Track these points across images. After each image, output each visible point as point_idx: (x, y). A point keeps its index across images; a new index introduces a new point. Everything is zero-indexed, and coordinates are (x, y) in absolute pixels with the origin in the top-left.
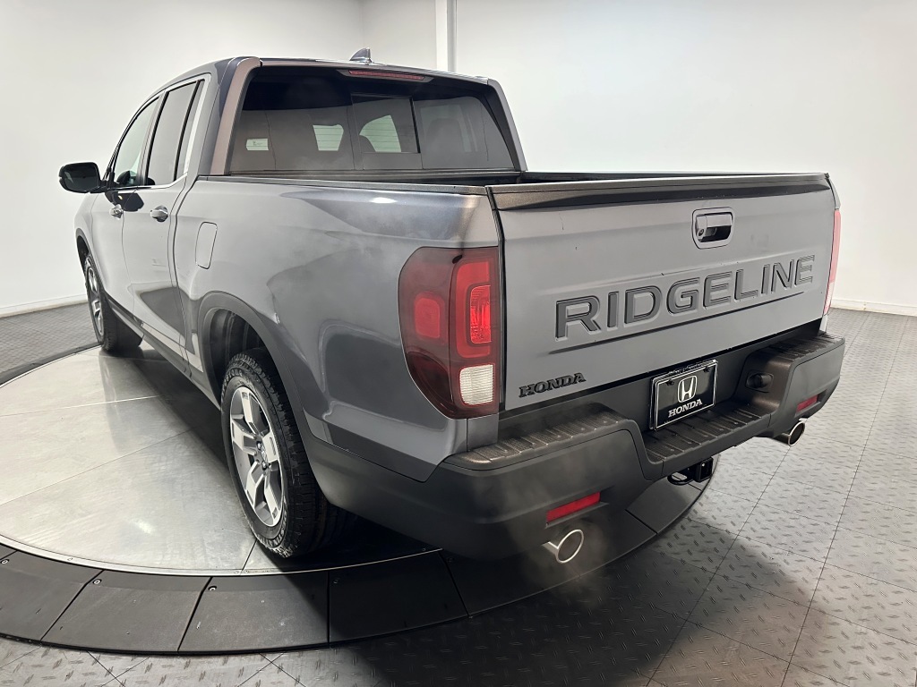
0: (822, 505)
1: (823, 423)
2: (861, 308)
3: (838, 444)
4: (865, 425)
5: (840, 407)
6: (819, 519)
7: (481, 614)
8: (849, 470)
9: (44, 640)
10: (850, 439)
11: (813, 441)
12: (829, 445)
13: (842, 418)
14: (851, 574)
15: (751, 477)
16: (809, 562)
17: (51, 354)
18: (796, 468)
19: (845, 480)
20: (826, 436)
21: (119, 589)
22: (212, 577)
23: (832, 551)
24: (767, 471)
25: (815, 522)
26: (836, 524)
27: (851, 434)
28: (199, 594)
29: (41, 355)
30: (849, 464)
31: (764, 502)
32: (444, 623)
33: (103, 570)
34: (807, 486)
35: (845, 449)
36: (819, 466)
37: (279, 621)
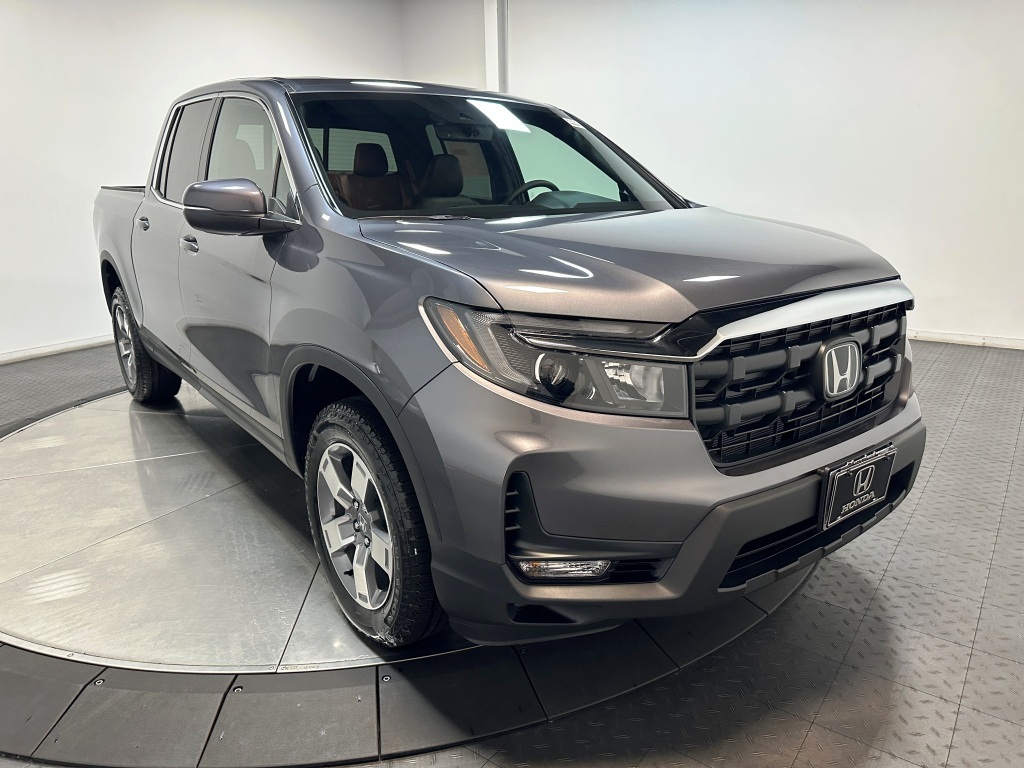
0: (961, 576)
1: (951, 477)
2: (979, 342)
3: (973, 503)
4: (1000, 479)
5: (968, 458)
6: (959, 594)
7: (563, 718)
8: (989, 534)
9: (35, 756)
10: (985, 496)
11: (942, 500)
12: (962, 504)
13: (972, 471)
14: (1006, 661)
15: (873, 544)
16: (954, 648)
17: (50, 407)
18: (926, 532)
19: (984, 546)
20: (957, 494)
21: (125, 691)
22: (237, 675)
23: (979, 633)
24: (891, 536)
25: (956, 598)
26: (981, 600)
27: (986, 490)
28: (222, 696)
29: (37, 409)
30: (988, 526)
31: (893, 574)
32: (518, 730)
33: (107, 667)
34: (941, 555)
35: (981, 508)
36: (952, 530)
37: (319, 730)
